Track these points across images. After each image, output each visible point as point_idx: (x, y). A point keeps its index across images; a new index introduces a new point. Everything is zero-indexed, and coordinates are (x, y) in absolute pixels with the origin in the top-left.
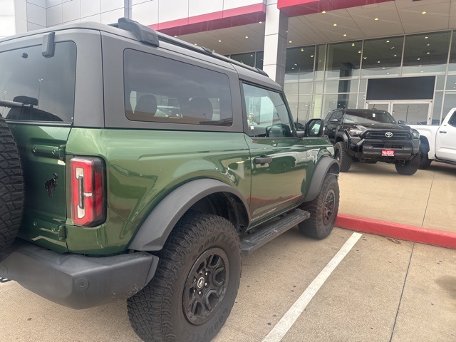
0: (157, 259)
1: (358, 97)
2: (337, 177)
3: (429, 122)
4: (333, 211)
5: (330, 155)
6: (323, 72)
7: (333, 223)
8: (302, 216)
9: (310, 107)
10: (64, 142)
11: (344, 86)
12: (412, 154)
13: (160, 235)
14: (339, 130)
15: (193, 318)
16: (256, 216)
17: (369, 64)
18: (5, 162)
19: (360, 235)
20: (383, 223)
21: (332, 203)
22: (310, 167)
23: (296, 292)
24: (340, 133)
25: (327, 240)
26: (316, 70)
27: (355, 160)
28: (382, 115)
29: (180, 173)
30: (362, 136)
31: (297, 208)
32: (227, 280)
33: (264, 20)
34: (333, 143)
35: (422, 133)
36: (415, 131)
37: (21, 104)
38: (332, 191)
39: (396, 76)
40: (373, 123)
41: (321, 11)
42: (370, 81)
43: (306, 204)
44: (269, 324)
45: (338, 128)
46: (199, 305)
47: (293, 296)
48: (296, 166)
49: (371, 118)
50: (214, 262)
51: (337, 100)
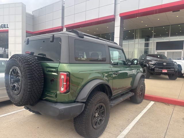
0: (84, 105)
1: (153, 49)
2: (144, 80)
3: (182, 59)
4: (143, 93)
5: (141, 72)
6: (138, 39)
7: (143, 98)
8: (131, 94)
9: (133, 53)
10: (57, 68)
11: (147, 45)
12: (175, 72)
13: (85, 96)
14: (145, 62)
15: (95, 127)
16: (115, 93)
17: (156, 36)
18: (39, 74)
19: (154, 102)
20: (162, 98)
21: (142, 90)
22: (133, 76)
23: (129, 121)
24: (145, 63)
25: (141, 104)
26: (135, 39)
27: (152, 74)
28: (162, 56)
29: (90, 77)
30: (154, 65)
31: (129, 91)
32: (105, 115)
33: (114, 21)
34: (143, 67)
35: (178, 63)
36: (175, 62)
37: (42, 56)
38: (142, 85)
39: (168, 41)
40: (159, 59)
41: (136, 17)
42: (157, 43)
43: (132, 90)
44: (120, 131)
45: (145, 61)
46: (96, 122)
47: (129, 123)
48: (128, 76)
49: (157, 57)
50: (101, 108)
51: (144, 50)
